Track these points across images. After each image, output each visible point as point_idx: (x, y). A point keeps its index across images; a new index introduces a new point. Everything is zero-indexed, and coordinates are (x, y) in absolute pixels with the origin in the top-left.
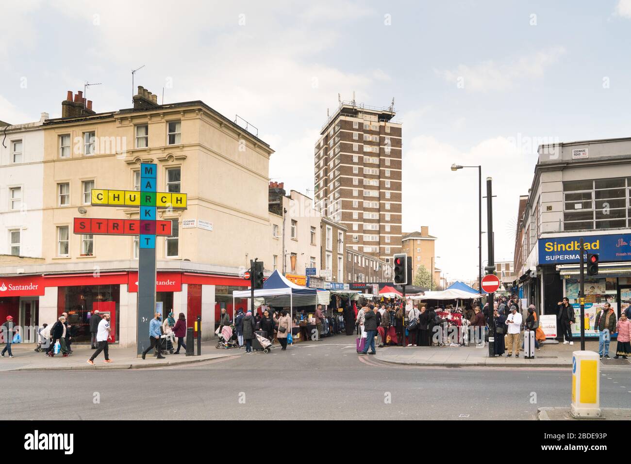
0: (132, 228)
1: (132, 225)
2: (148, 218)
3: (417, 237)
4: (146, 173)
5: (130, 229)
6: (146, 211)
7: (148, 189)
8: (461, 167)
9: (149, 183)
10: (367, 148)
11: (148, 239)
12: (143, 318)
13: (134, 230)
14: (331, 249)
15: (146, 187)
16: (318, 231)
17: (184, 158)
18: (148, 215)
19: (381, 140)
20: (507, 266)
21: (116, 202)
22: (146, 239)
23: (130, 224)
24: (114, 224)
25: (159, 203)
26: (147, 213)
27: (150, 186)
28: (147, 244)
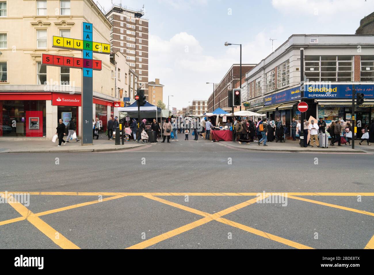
0: (78, 63)
1: (78, 62)
2: (87, 58)
3: (153, 84)
4: (86, 29)
5: (77, 64)
6: (87, 53)
7: (88, 39)
8: (231, 44)
9: (88, 35)
10: (129, 32)
11: (88, 71)
12: (86, 121)
13: (79, 64)
14: (132, 87)
15: (87, 38)
16: (128, 76)
17: (73, 24)
18: (87, 56)
19: (137, 28)
20: (204, 103)
21: (68, 46)
22: (87, 71)
23: (77, 61)
24: (67, 60)
25: (94, 49)
26: (87, 54)
27: (89, 37)
28: (88, 74)
